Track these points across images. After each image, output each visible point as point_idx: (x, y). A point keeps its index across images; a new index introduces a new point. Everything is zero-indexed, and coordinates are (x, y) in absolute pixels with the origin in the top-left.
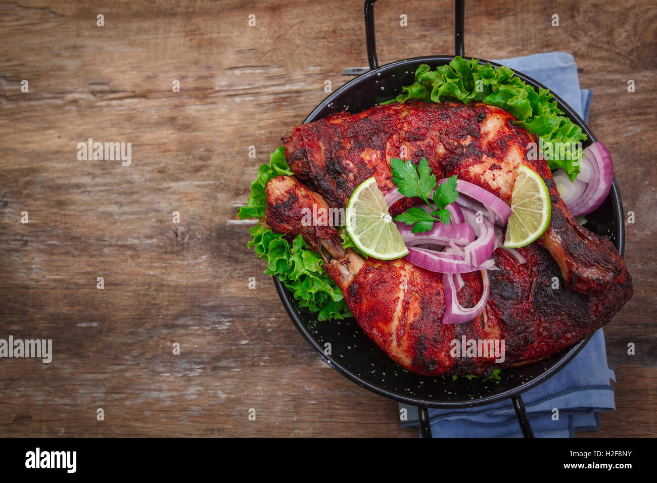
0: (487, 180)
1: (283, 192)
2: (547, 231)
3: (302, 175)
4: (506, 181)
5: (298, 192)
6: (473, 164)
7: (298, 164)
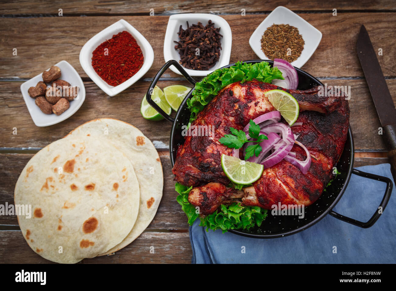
0: (259, 110)
1: (198, 196)
2: (299, 105)
3: (196, 183)
4: (266, 104)
5: (203, 190)
6: (248, 112)
7: (191, 181)
